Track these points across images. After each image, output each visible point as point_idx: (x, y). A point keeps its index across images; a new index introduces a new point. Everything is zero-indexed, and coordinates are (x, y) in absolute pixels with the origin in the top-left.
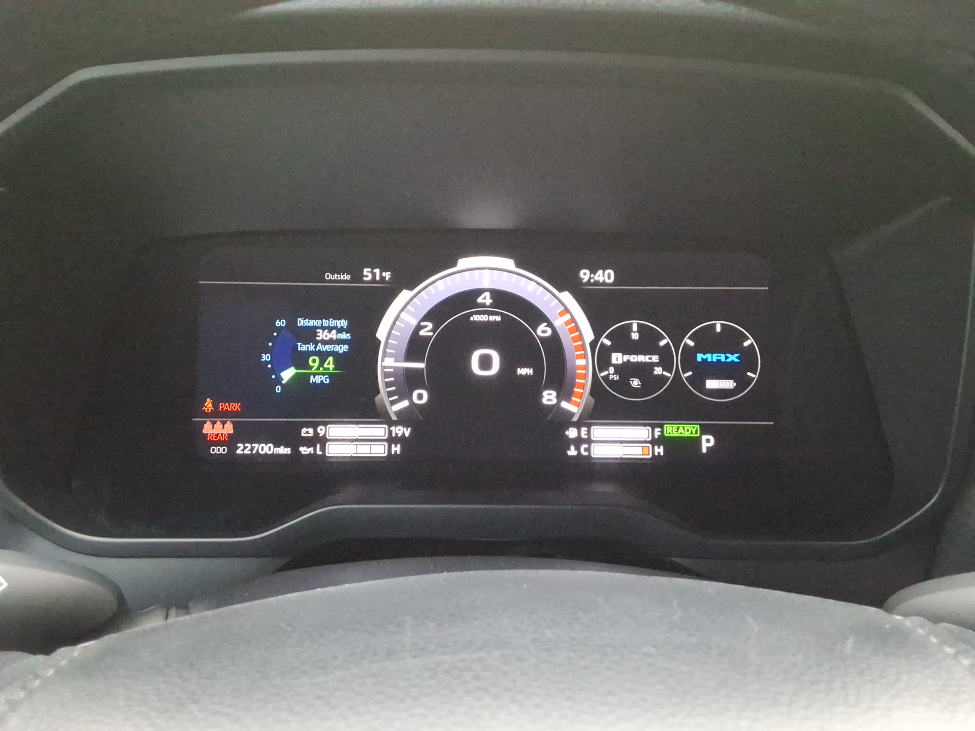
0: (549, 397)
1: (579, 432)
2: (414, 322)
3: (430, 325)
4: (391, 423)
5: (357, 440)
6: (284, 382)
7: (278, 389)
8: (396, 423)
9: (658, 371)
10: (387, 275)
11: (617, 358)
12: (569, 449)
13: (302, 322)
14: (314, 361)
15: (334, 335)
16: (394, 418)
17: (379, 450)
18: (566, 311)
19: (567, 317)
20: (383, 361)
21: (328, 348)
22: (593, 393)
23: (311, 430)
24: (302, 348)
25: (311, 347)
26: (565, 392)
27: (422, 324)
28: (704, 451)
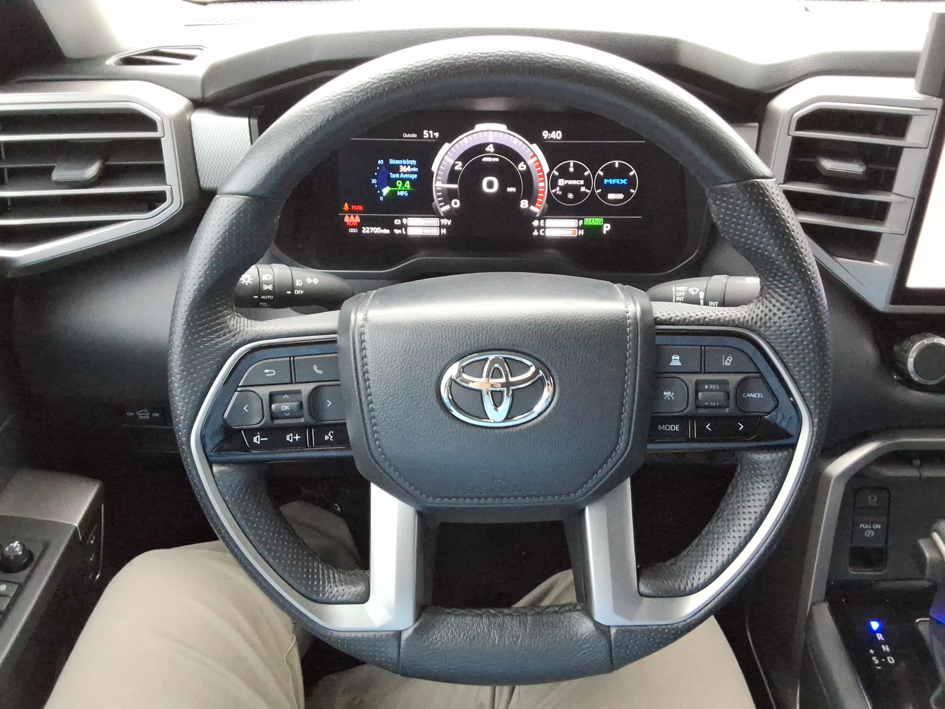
0: (524, 204)
1: (539, 223)
2: (452, 162)
3: (460, 164)
4: (440, 217)
5: (424, 226)
6: (384, 195)
7: (381, 199)
8: (443, 218)
9: (583, 189)
10: (437, 135)
11: (562, 182)
12: (534, 231)
13: (392, 162)
14: (399, 183)
15: (409, 169)
16: (442, 215)
17: (435, 232)
18: (534, 155)
19: (535, 159)
20: (435, 183)
21: (406, 176)
22: (547, 201)
23: (399, 221)
24: (393, 176)
25: (397, 176)
26: (532, 202)
27: (456, 163)
28: (605, 232)
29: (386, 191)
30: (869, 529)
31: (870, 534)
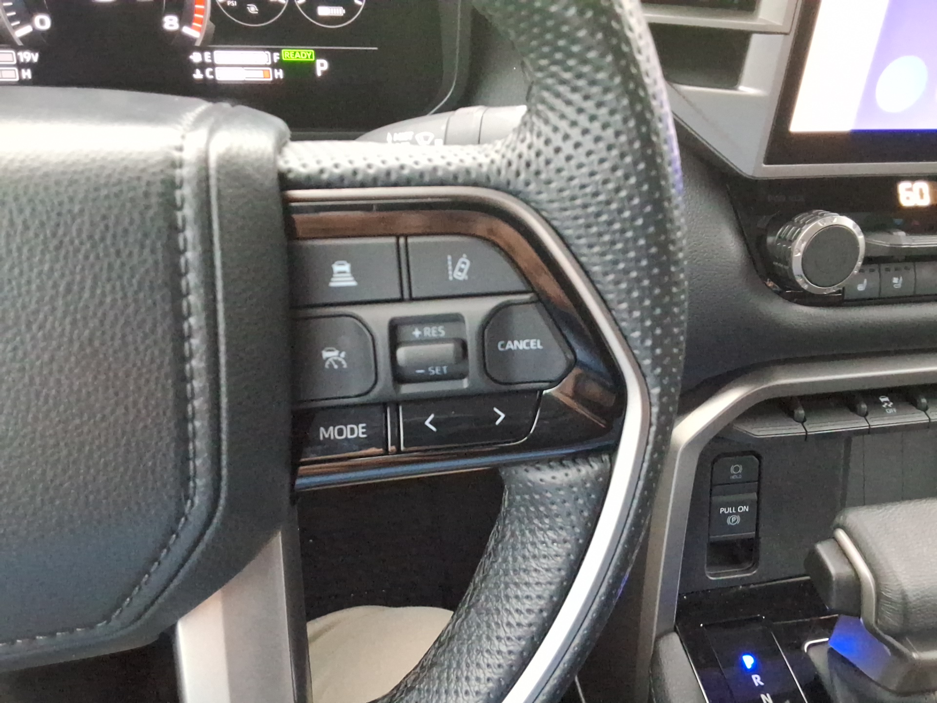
0: (170, 23)
1: (203, 57)
4: (17, 49)
8: (21, 49)
12: (194, 72)
16: (20, 43)
17: (11, 75)
22: (212, 19)
26: (186, 19)
28: (319, 74)
30: (733, 514)
31: (734, 520)
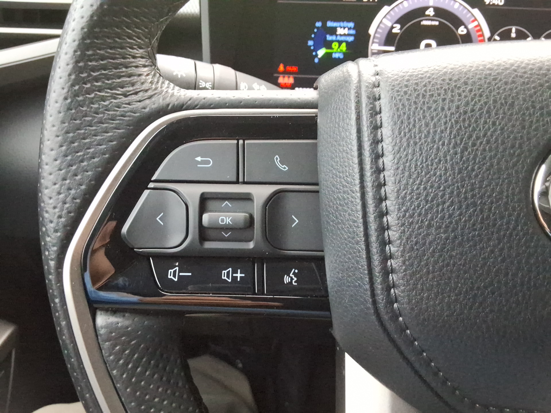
2: (389, 24)
3: (398, 26)
6: (319, 57)
7: (316, 60)
13: (330, 24)
14: (335, 45)
15: (346, 31)
18: (475, 20)
19: (476, 23)
20: (372, 45)
21: (343, 38)
24: (329, 38)
25: (334, 38)
27: (394, 25)
29: (321, 52)
